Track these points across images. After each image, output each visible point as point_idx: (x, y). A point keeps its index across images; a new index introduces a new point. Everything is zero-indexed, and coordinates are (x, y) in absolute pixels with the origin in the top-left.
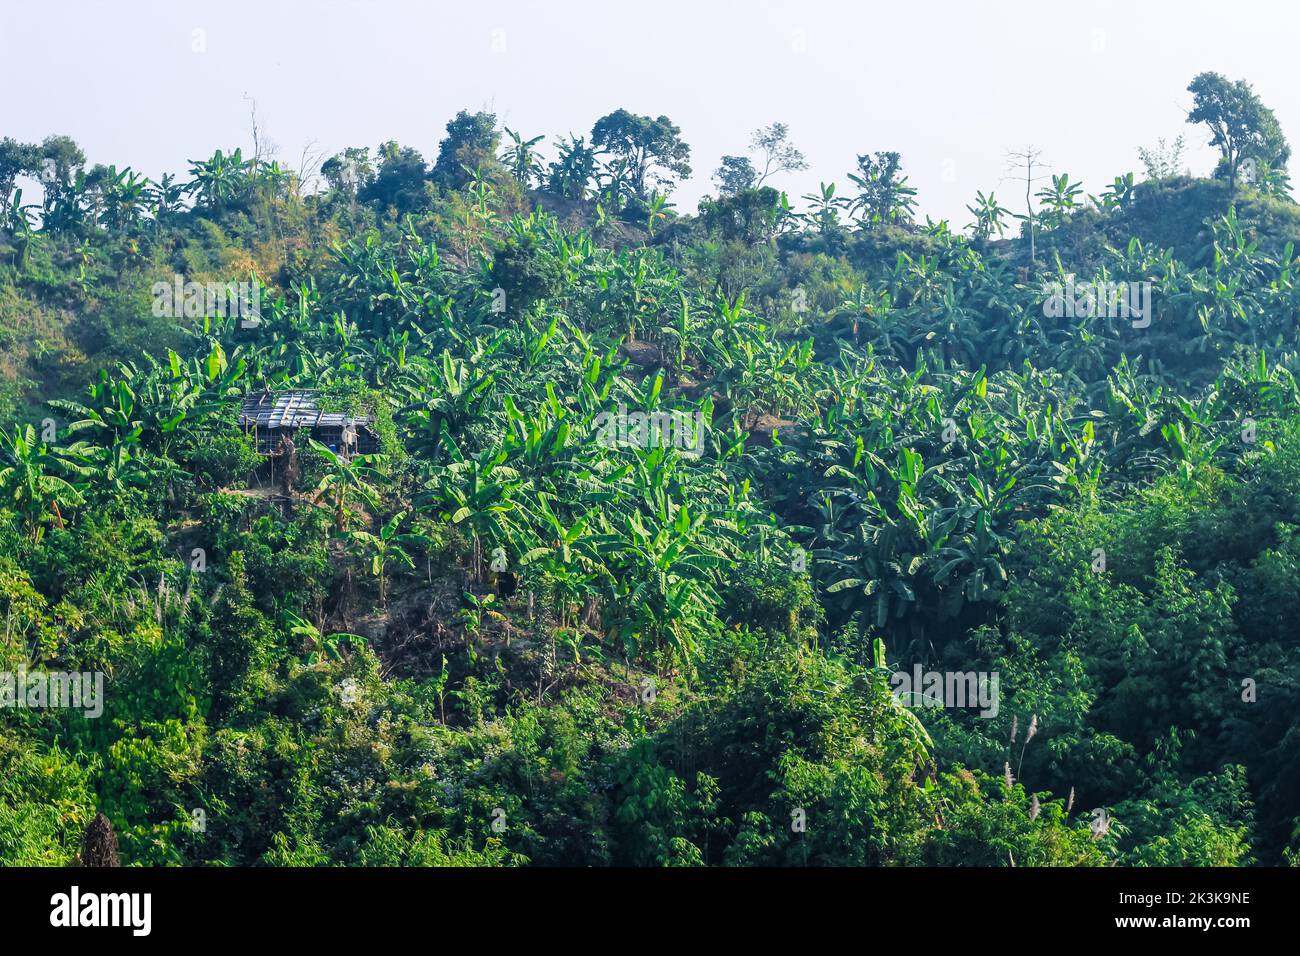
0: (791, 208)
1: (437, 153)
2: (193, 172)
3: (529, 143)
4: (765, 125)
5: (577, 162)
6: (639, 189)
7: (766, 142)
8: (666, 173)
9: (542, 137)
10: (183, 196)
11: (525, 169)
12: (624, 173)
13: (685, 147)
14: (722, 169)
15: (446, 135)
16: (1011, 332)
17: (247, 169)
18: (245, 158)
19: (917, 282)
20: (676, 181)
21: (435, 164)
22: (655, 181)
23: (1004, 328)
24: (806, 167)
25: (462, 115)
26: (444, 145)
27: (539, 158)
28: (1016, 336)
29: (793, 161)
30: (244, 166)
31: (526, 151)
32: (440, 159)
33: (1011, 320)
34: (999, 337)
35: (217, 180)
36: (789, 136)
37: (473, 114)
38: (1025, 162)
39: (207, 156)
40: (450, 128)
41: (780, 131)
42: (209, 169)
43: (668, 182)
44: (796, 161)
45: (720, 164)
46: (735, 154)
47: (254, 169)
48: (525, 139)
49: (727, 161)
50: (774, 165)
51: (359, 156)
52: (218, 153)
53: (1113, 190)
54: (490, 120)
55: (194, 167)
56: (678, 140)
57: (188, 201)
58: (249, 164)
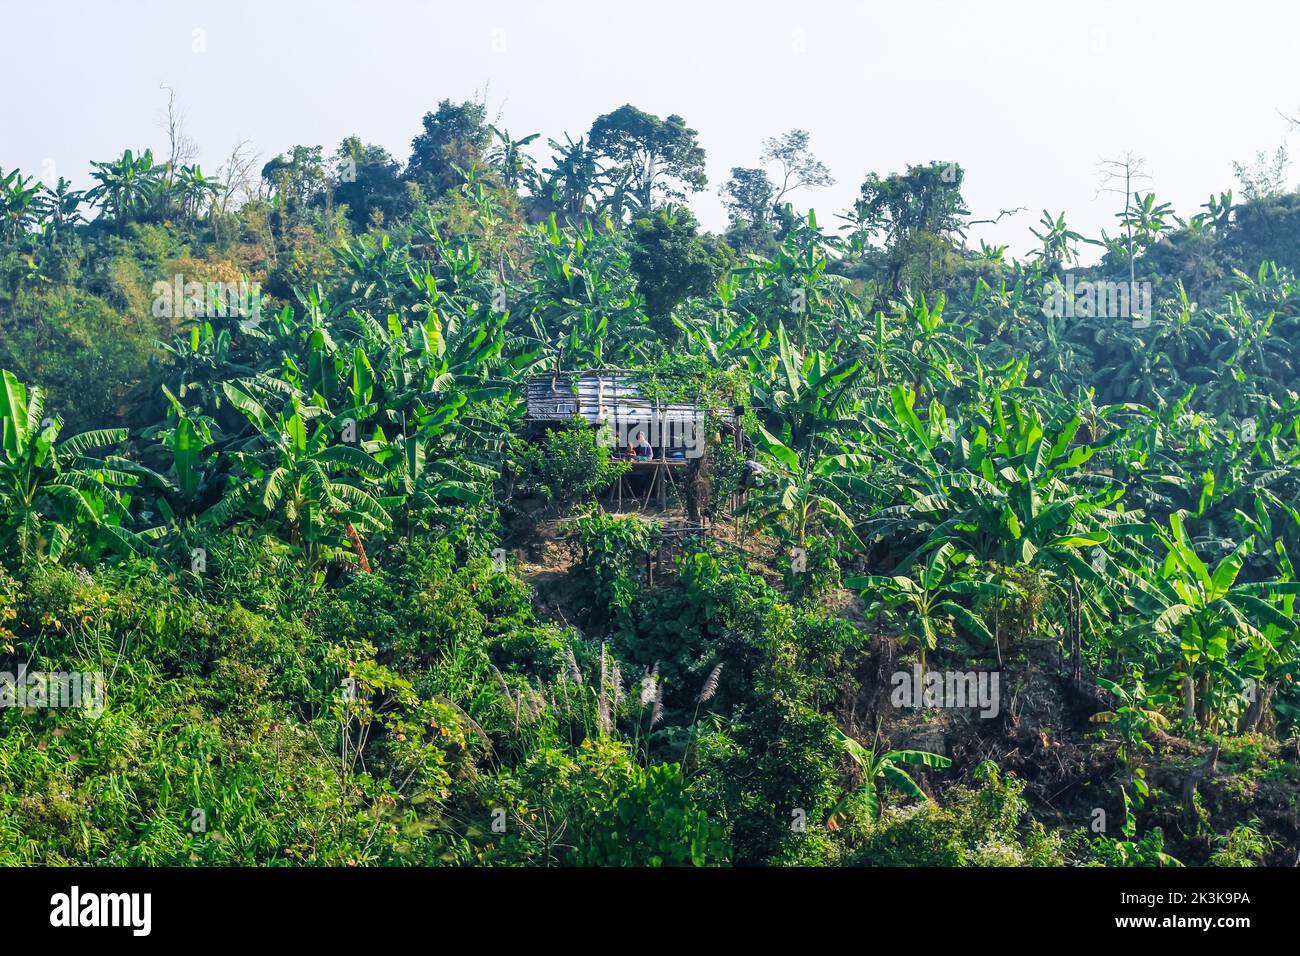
0: (819, 229)
1: (411, 152)
2: (98, 176)
3: (520, 143)
4: (781, 133)
5: (576, 168)
6: (646, 202)
7: (784, 153)
8: (676, 184)
9: (537, 136)
10: (82, 207)
11: (514, 174)
12: (628, 182)
13: (701, 152)
14: (730, 184)
15: (421, 130)
16: (1135, 370)
17: (161, 175)
18: (159, 160)
19: (999, 313)
20: (688, 193)
21: (406, 166)
22: (663, 194)
23: (1127, 365)
24: (830, 182)
25: (444, 106)
26: (418, 143)
27: (530, 161)
28: (1141, 375)
29: (815, 175)
30: (157, 170)
31: (516, 153)
32: (413, 160)
33: (1135, 357)
34: (1122, 375)
35: (127, 187)
36: (811, 145)
37: (459, 105)
38: (1123, 171)
39: (114, 157)
40: (428, 122)
41: (800, 139)
42: (116, 171)
43: (679, 195)
44: (820, 174)
45: (730, 177)
46: (747, 166)
47: (169, 174)
48: (515, 137)
49: (739, 173)
50: (794, 178)
51: (311, 156)
52: (128, 154)
53: (1207, 210)
54: (480, 111)
55: (98, 170)
56: (696, 144)
57: (88, 213)
58: (163, 169)
